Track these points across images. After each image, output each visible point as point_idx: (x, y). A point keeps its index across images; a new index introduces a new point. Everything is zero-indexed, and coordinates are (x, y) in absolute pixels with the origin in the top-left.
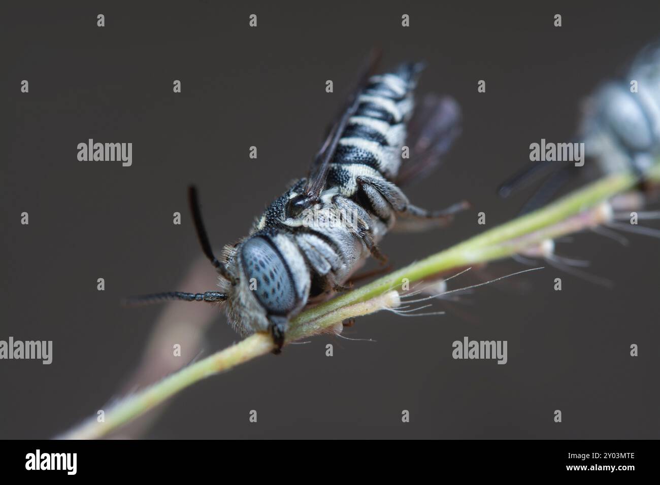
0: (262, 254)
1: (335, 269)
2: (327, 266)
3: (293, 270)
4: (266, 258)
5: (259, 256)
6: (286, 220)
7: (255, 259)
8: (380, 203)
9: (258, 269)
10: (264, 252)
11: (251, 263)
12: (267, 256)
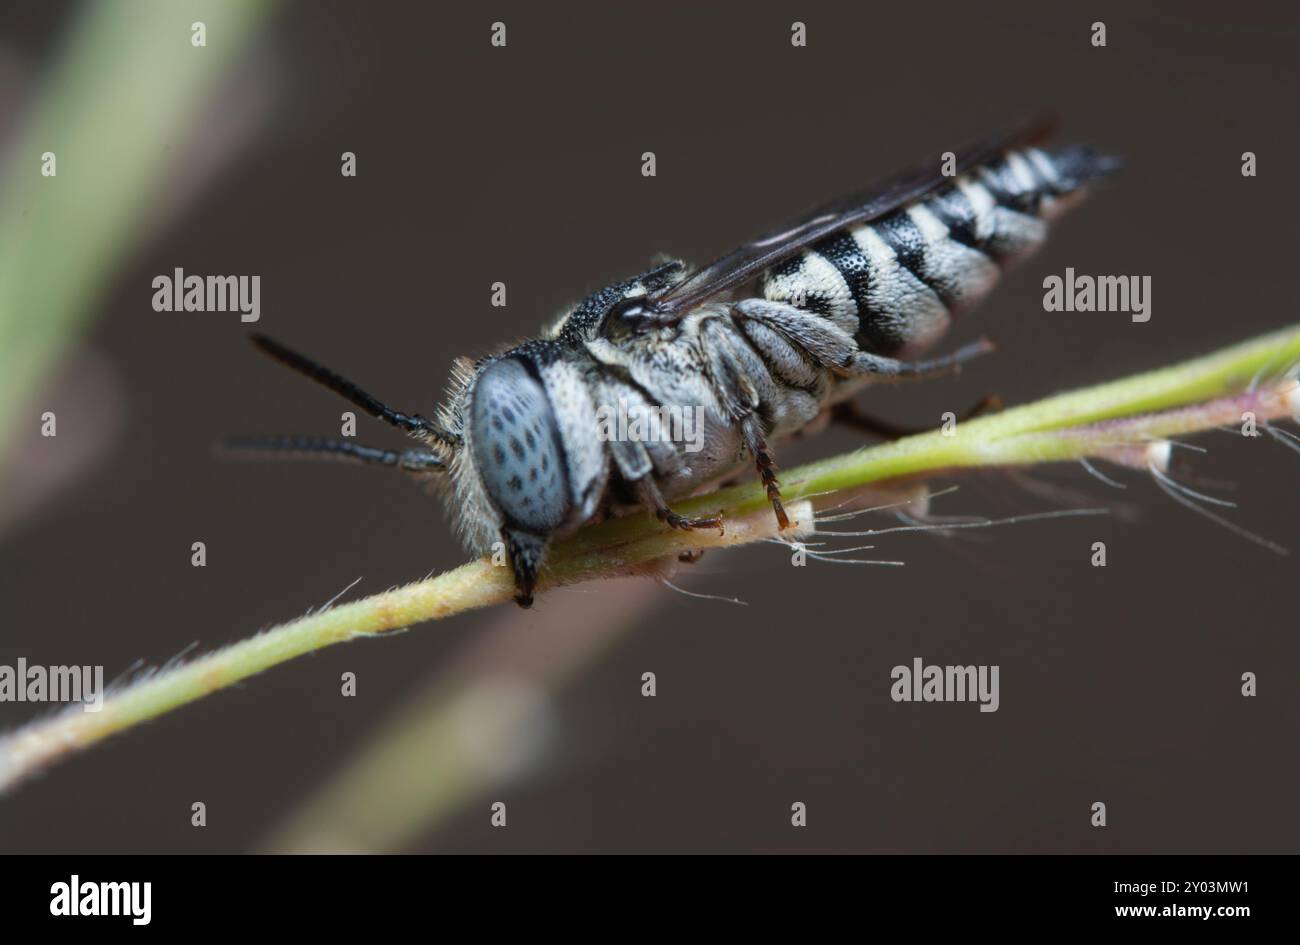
0: (508, 392)
1: (662, 471)
2: (644, 463)
3: (569, 446)
4: (516, 401)
5: (502, 397)
6: (595, 339)
7: (494, 405)
8: (787, 359)
9: (498, 425)
10: (512, 388)
11: (486, 413)
12: (518, 398)
